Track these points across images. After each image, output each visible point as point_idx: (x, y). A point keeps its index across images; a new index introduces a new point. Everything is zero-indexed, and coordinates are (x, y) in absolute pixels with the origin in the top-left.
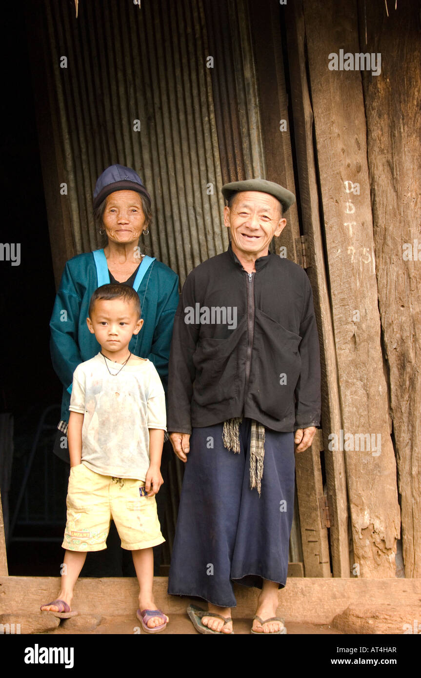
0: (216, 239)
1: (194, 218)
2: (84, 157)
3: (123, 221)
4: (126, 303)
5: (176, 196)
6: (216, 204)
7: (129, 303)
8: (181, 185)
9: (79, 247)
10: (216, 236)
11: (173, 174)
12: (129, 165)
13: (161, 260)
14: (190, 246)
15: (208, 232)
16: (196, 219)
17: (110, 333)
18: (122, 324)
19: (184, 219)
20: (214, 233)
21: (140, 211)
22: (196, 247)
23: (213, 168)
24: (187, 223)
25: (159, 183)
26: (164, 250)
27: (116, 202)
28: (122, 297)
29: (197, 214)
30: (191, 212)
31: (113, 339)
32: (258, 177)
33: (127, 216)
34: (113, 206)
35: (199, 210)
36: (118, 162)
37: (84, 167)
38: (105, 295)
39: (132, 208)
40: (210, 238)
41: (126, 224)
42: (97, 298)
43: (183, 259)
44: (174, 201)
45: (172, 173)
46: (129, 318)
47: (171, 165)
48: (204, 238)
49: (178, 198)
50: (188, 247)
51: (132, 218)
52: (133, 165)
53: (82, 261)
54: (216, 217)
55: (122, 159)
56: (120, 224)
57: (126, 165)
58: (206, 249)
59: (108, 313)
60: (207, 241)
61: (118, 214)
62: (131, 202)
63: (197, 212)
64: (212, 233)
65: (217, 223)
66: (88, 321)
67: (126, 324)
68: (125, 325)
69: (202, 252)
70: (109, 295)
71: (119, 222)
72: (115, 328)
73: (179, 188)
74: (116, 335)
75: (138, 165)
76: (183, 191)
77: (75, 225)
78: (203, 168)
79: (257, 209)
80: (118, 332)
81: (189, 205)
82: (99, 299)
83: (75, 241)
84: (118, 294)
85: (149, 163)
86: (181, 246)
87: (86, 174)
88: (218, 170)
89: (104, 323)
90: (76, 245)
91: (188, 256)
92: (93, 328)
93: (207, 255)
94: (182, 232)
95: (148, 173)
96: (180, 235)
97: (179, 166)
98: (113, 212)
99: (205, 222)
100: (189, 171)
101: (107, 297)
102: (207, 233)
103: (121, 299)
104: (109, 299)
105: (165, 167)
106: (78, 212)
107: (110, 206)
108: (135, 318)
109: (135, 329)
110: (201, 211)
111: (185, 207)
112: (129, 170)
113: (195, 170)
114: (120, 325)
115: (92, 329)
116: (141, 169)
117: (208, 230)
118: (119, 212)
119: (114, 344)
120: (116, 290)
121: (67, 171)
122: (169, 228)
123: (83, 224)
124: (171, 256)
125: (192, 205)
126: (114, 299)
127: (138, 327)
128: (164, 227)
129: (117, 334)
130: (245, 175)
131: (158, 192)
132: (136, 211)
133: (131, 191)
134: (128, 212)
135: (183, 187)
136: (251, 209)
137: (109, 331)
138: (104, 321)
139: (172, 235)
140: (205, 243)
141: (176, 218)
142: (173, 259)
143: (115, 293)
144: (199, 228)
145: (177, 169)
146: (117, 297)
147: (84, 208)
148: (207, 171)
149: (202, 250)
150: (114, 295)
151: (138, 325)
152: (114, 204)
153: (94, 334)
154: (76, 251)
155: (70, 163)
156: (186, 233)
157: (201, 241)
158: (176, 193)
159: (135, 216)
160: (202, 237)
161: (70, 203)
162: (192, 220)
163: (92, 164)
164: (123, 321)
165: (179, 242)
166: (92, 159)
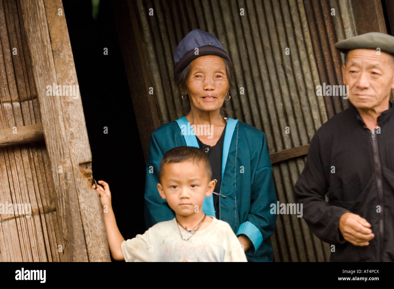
0: (309, 95)
1: (283, 76)
2: (162, 27)
3: (209, 87)
4: (196, 165)
5: (263, 56)
6: (306, 60)
7: (198, 165)
8: (267, 44)
9: (165, 118)
10: (309, 91)
11: (258, 35)
12: (211, 30)
13: (244, 120)
14: (282, 104)
15: (301, 88)
16: (286, 77)
17: (181, 196)
18: (193, 186)
19: (273, 78)
20: (306, 89)
21: (225, 76)
22: (288, 105)
23: (299, 24)
24: (277, 82)
25: (243, 45)
26: (255, 111)
27: (202, 68)
28: (191, 159)
29: (287, 72)
30: (280, 70)
31: (185, 203)
32: (348, 28)
33: (212, 82)
34: (198, 71)
35: (288, 67)
36: (198, 27)
37: (163, 37)
38: (174, 158)
39: (217, 74)
40: (302, 94)
41: (212, 90)
42: (166, 161)
43: (275, 118)
44: (261, 62)
45: (256, 34)
46: (199, 180)
47: (254, 26)
48: (296, 95)
49: (265, 58)
50: (280, 106)
51: (218, 83)
52: (215, 30)
53: (168, 131)
54: (307, 73)
55: (202, 25)
56: (207, 90)
57: (207, 30)
58: (299, 106)
59: (178, 175)
60: (299, 98)
61: (205, 79)
62: (217, 68)
63: (287, 70)
64: (304, 89)
65: (309, 79)
66: (159, 187)
67: (198, 185)
68: (196, 187)
69: (295, 109)
70: (177, 158)
71: (206, 88)
72: (186, 191)
73: (265, 49)
74: (188, 198)
75: (220, 29)
76: (270, 50)
77: (159, 96)
78: (288, 25)
79: (365, 66)
80: (190, 194)
81: (277, 64)
82: (167, 162)
83: (160, 111)
84: (187, 157)
85: (231, 26)
86: (273, 106)
87: (166, 44)
88: (305, 25)
89: (175, 187)
90: (161, 116)
91: (281, 115)
92: (165, 193)
93: (300, 112)
94: (272, 91)
95: (231, 36)
96: (270, 95)
97: (263, 25)
98: (198, 77)
99: (297, 79)
100: (274, 30)
101: (176, 160)
102: (299, 89)
103: (190, 161)
104: (178, 161)
105: (249, 28)
106: (160, 82)
107: (195, 71)
108: (206, 179)
109: (207, 191)
110: (290, 69)
111: (273, 66)
112: (210, 35)
113: (281, 28)
114: (192, 188)
115: (163, 194)
116: (223, 33)
117: (300, 87)
118: (205, 77)
119: (186, 208)
120: (185, 153)
121: (146, 43)
122: (259, 89)
123: (167, 94)
124: (263, 116)
125: (281, 64)
126: (183, 161)
127: (209, 189)
128: (252, 88)
129: (188, 196)
130: (334, 28)
131: (244, 54)
132: (220, 76)
133: (216, 56)
134: (213, 78)
135: (269, 46)
136: (359, 67)
137: (180, 194)
138: (174, 184)
139: (262, 95)
140: (298, 100)
141: (265, 78)
142: (265, 119)
143: (183, 155)
144: (290, 85)
145: (261, 30)
146: (186, 159)
147: (167, 78)
148: (293, 27)
149: (295, 107)
150: (182, 157)
151: (210, 187)
152: (200, 69)
153: (166, 199)
154: (162, 121)
155: (147, 35)
156: (276, 92)
157: (293, 98)
158: (262, 53)
159: (220, 82)
160: (294, 95)
161: (152, 74)
162: (282, 78)
163: (171, 33)
164: (193, 183)
165: (270, 102)
166: (170, 29)
